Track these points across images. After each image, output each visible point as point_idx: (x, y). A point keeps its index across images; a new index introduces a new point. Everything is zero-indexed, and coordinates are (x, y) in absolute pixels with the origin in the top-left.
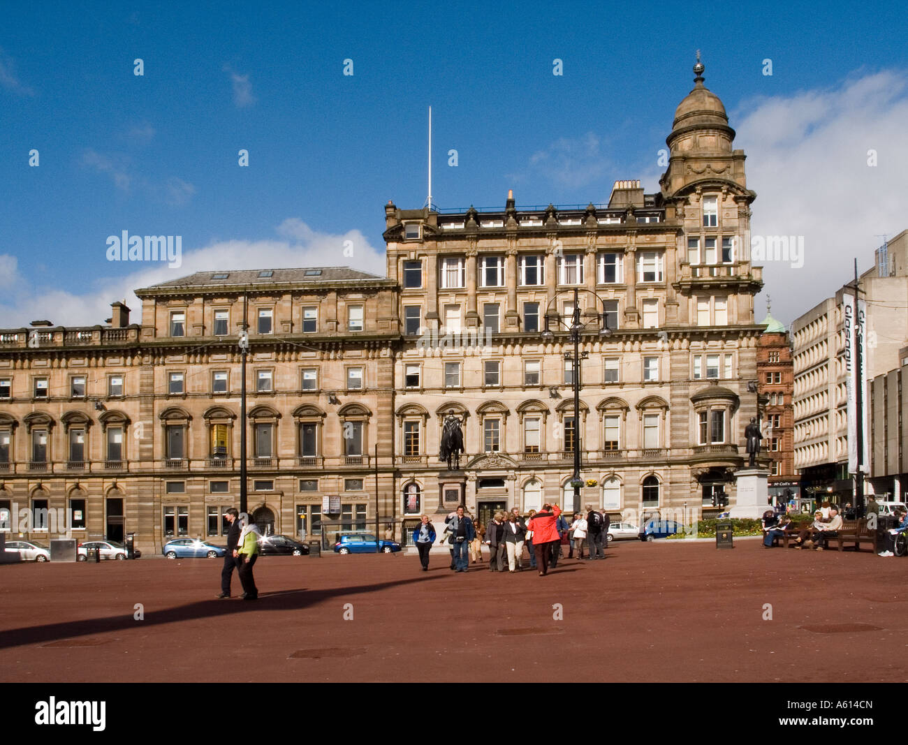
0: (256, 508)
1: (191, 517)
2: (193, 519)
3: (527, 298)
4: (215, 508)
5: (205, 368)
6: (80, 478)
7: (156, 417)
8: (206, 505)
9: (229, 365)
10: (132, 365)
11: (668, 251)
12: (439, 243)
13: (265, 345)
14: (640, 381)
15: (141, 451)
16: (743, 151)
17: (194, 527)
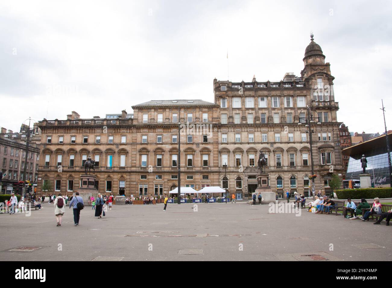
0: (172, 185)
1: (149, 188)
2: (150, 189)
3: (262, 112)
4: (157, 185)
5: (154, 134)
6: (110, 172)
7: (137, 151)
8: (154, 184)
9: (163, 133)
10: (129, 133)
11: (308, 96)
12: (232, 92)
13: (175, 126)
14: (300, 141)
15: (132, 163)
16: (329, 63)
17: (149, 192)
